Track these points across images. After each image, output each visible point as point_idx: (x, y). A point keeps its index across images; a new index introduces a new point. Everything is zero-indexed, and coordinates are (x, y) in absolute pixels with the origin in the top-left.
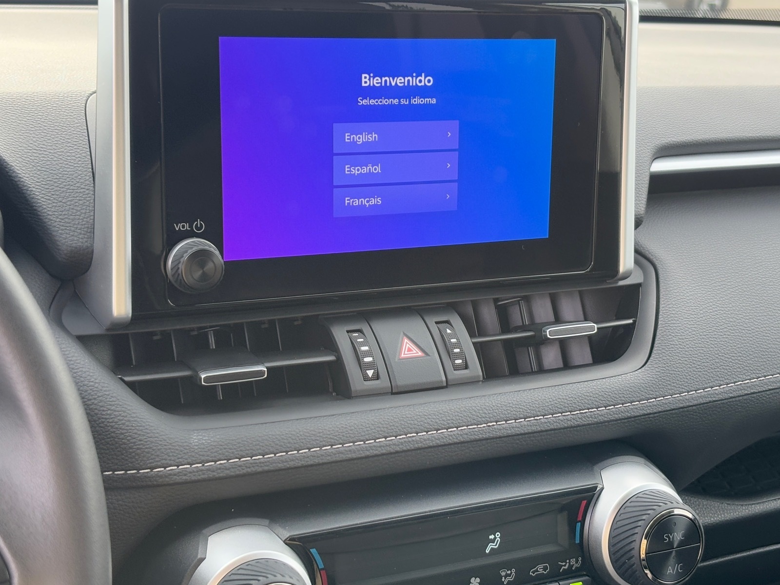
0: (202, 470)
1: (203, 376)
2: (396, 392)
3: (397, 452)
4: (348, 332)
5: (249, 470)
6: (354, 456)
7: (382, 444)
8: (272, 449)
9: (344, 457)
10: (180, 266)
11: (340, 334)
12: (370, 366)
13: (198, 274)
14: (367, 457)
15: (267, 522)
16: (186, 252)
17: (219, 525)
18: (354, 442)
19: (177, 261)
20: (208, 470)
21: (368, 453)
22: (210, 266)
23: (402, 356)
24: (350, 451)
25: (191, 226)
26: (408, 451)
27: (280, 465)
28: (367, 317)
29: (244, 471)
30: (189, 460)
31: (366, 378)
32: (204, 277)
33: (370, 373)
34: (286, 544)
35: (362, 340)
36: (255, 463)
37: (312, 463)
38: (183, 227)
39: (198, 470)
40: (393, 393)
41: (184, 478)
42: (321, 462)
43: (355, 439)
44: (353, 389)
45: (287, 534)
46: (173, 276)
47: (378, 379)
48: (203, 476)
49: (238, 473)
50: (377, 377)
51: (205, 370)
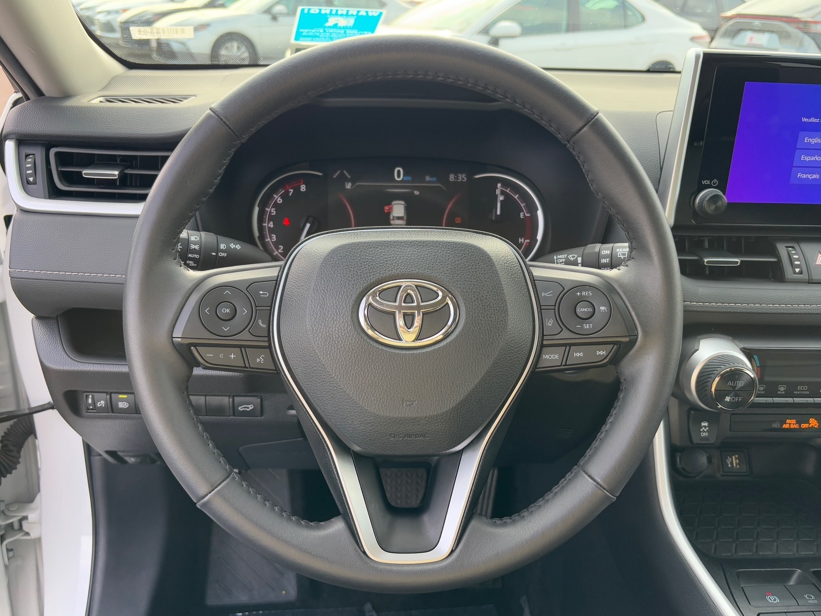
0: (702, 306)
1: (706, 260)
2: (810, 282)
3: (810, 314)
4: (786, 247)
5: (727, 310)
6: (785, 312)
7: (802, 308)
8: (740, 302)
9: (779, 311)
10: (704, 202)
11: (782, 248)
12: (798, 266)
13: (713, 207)
14: (792, 314)
15: (731, 338)
16: (706, 197)
17: (706, 335)
18: (786, 305)
19: (702, 200)
20: (706, 307)
21: (793, 312)
22: (719, 203)
23: (817, 263)
24: (783, 309)
25: (711, 182)
26: (817, 314)
27: (744, 310)
28: (798, 240)
29: (724, 311)
30: (697, 301)
31: (795, 273)
32: (717, 208)
33: (797, 270)
34: (741, 350)
35: (794, 252)
36: (730, 307)
37: (761, 312)
38: (707, 182)
39: (701, 306)
40: (809, 283)
41: (693, 309)
42: (766, 312)
43: (787, 303)
44: (786, 277)
45: (742, 346)
46: (698, 207)
47: (801, 274)
48: (703, 310)
49: (721, 310)
50: (801, 273)
51: (706, 257)
